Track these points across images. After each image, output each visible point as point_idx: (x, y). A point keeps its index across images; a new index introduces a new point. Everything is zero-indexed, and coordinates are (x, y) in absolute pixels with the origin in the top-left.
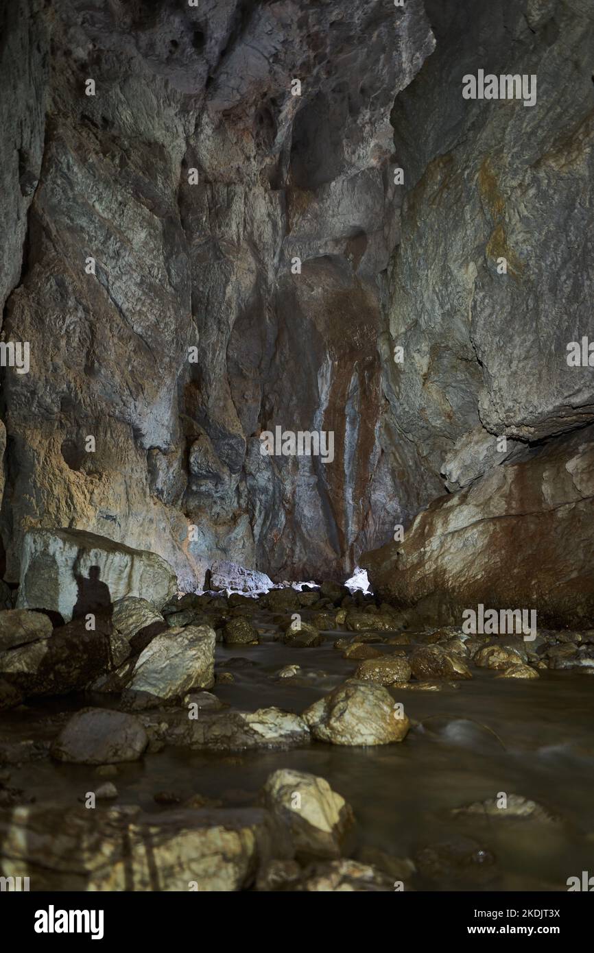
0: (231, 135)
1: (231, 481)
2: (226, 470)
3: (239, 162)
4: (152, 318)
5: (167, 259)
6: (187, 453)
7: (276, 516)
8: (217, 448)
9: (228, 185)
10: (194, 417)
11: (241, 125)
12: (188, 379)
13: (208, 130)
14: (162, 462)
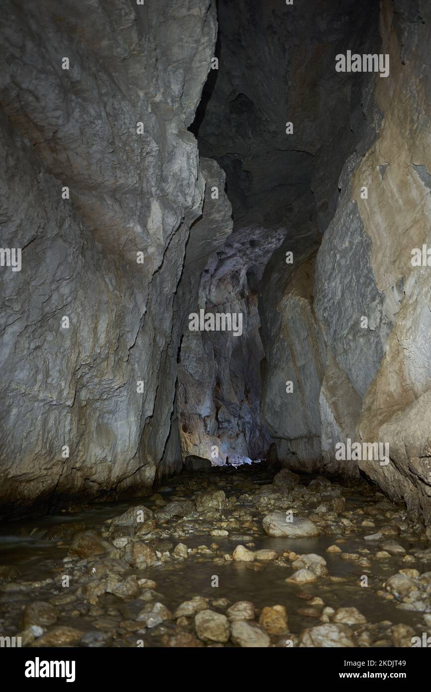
0: (222, 287)
1: (234, 421)
2: (232, 417)
3: (227, 295)
4: (201, 371)
5: (204, 345)
6: (217, 414)
7: (255, 432)
8: (228, 409)
9: (223, 304)
10: (219, 399)
11: (226, 282)
12: (215, 384)
13: (214, 290)
14: (208, 422)
